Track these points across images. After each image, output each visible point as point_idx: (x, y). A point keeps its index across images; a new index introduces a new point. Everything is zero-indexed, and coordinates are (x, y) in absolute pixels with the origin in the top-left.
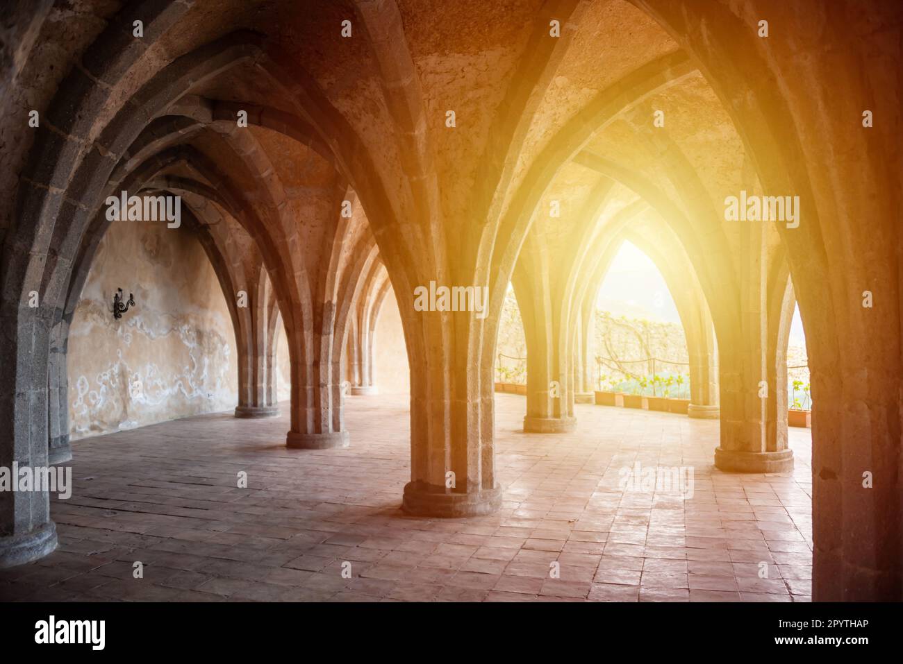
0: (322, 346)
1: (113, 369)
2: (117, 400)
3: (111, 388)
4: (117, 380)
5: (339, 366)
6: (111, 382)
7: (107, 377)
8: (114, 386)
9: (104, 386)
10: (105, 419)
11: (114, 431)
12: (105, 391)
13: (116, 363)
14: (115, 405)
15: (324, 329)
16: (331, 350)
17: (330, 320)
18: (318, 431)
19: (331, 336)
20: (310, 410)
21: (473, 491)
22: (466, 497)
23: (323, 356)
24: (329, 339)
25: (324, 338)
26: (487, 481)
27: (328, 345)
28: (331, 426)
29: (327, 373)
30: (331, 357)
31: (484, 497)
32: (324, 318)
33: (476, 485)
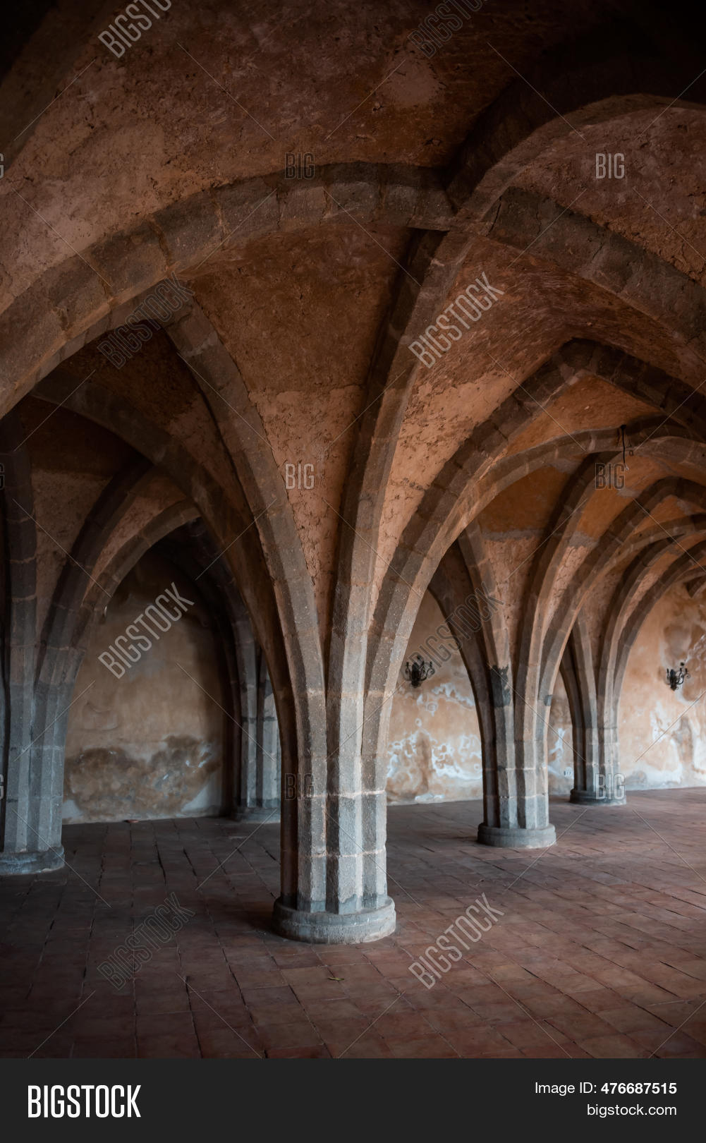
0: (497, 720)
1: (410, 739)
2: (413, 771)
3: (405, 758)
4: (414, 750)
5: (522, 745)
6: (406, 752)
7: (401, 747)
8: (409, 756)
9: (395, 756)
10: (395, 790)
11: (407, 803)
12: (396, 761)
13: (413, 732)
14: (411, 776)
15: (496, 700)
16: (510, 724)
17: (501, 688)
18: (498, 824)
19: (505, 707)
20: (490, 798)
21: (304, 909)
22: (291, 913)
23: (499, 733)
24: (503, 711)
25: (497, 711)
26: (332, 903)
27: (503, 720)
28: (513, 818)
29: (505, 753)
30: (510, 734)
31: (313, 920)
32: (494, 687)
33: (308, 902)
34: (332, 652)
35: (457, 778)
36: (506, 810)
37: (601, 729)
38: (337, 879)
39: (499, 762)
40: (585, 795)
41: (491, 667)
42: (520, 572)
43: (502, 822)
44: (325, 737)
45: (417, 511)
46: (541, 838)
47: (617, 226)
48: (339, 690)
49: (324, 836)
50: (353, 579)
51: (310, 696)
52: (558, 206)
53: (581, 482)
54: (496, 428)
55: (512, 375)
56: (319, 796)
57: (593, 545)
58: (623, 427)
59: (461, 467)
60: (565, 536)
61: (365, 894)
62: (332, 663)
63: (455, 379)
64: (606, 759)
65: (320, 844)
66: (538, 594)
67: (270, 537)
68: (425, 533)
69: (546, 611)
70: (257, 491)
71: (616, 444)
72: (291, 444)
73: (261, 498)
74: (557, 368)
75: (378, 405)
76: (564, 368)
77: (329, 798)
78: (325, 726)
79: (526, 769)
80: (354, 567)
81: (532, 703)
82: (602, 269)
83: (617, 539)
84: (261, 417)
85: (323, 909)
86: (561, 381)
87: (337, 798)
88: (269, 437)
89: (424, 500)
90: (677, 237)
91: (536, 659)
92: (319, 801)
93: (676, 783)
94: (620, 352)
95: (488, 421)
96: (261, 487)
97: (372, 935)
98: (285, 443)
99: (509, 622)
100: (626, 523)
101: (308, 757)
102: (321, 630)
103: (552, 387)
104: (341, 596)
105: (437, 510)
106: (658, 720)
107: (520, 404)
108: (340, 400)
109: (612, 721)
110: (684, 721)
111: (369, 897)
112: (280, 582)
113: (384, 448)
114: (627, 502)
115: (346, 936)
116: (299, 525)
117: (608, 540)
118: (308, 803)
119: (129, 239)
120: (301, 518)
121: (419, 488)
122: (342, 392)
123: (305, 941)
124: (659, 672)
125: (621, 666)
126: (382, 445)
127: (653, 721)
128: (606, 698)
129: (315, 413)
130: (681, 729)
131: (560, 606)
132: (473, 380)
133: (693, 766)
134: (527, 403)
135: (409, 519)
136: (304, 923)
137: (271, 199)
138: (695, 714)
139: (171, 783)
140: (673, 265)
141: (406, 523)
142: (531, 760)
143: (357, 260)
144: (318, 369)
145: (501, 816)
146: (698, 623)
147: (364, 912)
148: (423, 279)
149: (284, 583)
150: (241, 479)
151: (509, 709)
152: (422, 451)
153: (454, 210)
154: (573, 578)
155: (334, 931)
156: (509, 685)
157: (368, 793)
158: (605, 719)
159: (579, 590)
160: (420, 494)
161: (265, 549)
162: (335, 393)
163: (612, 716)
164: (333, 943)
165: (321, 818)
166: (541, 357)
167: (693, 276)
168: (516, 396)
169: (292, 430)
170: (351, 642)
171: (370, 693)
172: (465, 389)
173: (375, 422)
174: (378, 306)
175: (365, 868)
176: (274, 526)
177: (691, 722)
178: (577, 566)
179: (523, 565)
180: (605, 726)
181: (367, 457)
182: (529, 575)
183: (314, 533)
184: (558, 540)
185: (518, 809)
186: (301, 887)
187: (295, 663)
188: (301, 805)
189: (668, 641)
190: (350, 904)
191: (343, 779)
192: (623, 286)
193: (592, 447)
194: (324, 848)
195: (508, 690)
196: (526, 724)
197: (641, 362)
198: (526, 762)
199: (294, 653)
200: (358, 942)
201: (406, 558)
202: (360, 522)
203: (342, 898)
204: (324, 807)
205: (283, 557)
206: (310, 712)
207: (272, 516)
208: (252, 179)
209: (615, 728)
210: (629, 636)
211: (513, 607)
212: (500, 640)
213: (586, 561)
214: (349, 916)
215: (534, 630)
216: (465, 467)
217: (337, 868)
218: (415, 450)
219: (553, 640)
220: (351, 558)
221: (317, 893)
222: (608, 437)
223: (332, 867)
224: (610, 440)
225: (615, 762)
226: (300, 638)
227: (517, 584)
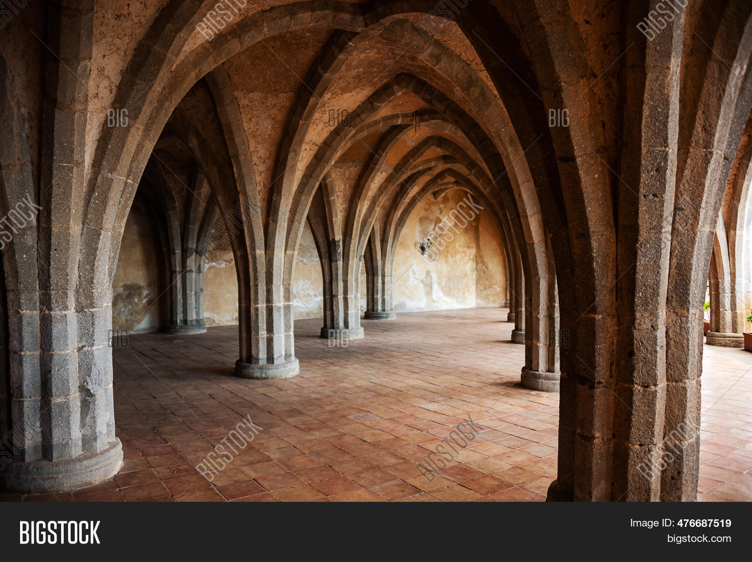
0: (333, 269)
5: (347, 283)
15: (333, 258)
16: (340, 272)
17: (336, 251)
18: (333, 327)
19: (338, 262)
20: (328, 313)
21: (255, 363)
22: (249, 366)
23: (334, 276)
24: (337, 264)
25: (333, 264)
26: (270, 359)
27: (337, 269)
28: (341, 324)
29: (338, 287)
30: (340, 277)
31: (261, 368)
32: (332, 251)
33: (257, 360)
34: (270, 231)
35: (298, 306)
36: (338, 319)
37: (383, 276)
38: (273, 347)
39: (334, 293)
40: (373, 314)
41: (331, 239)
42: (349, 185)
43: (335, 325)
44: (265, 275)
45: (314, 157)
46: (357, 334)
47: (437, 36)
48: (273, 250)
49: (265, 326)
50: (283, 193)
51: (257, 254)
52: (412, 25)
53: (389, 138)
54: (359, 115)
55: (370, 89)
56: (262, 305)
57: (390, 171)
58: (416, 112)
59: (339, 135)
60: (377, 167)
61: (286, 354)
62: (270, 236)
63: (343, 91)
64: (386, 293)
65: (264, 330)
66: (359, 199)
67: (240, 170)
68: (318, 169)
69: (363, 208)
70: (235, 144)
71: (412, 120)
72: (254, 120)
73: (236, 148)
74: (392, 87)
75: (307, 105)
76: (396, 87)
77: (267, 306)
78: (265, 269)
79: (349, 296)
80: (284, 187)
81: (353, 260)
82: (428, 56)
83: (404, 169)
84: (239, 105)
85: (266, 363)
86: (394, 93)
87: (272, 306)
88: (242, 115)
89: (318, 151)
90: (463, 45)
91: (356, 235)
92: (262, 308)
93: (422, 308)
94: (425, 83)
95: (354, 112)
96: (237, 142)
97: (291, 374)
98: (250, 119)
99: (342, 214)
100: (409, 160)
101: (256, 286)
102: (262, 219)
103: (388, 96)
104: (275, 201)
105: (325, 157)
106: (413, 272)
107: (372, 104)
108: (284, 99)
109: (390, 271)
110: (428, 273)
111: (288, 356)
112: (243, 193)
113: (305, 126)
114: (411, 148)
115: (279, 375)
116: (253, 163)
117: (398, 169)
118: (257, 309)
119: (225, 36)
120: (255, 159)
121: (317, 145)
122: (286, 95)
123: (257, 378)
124: (415, 245)
125: (396, 240)
126: (305, 124)
127: (411, 272)
128: (387, 258)
129: (269, 104)
130: (426, 277)
131: (370, 206)
132: (351, 91)
133: (432, 299)
134: (375, 104)
135: (310, 161)
136: (256, 370)
137: (288, 18)
138: (434, 269)
139: (126, 312)
140: (460, 56)
141: (308, 163)
142: (352, 292)
143: (308, 34)
144: (274, 83)
145: (335, 322)
146: (438, 215)
147: (286, 363)
148: (342, 50)
149: (245, 194)
150: (226, 138)
151: (340, 263)
152: (321, 126)
153: (366, 25)
154: (378, 190)
155: (272, 372)
156: (340, 250)
157: (286, 303)
158: (386, 270)
159: (381, 197)
160: (317, 148)
161: (236, 175)
162: (281, 95)
163: (390, 269)
164: (272, 378)
165: (263, 317)
166: (385, 81)
167: (468, 62)
168: (370, 99)
169: (255, 112)
170: (280, 226)
171: (287, 252)
172: (346, 96)
173: (303, 113)
174: (313, 56)
175: (285, 341)
176: (242, 163)
177: (432, 274)
178: (380, 183)
179: (352, 182)
180: (386, 275)
181: (297, 129)
182: (354, 188)
183: (262, 168)
184: (373, 169)
185: (344, 319)
186: (253, 352)
187: (250, 237)
188: (252, 311)
189: (421, 226)
190: (280, 359)
191: (275, 297)
192: (437, 65)
193: (399, 122)
194: (265, 332)
195: (340, 253)
196: (349, 272)
197: (435, 89)
198: (349, 292)
199: (249, 231)
200: (284, 377)
201: (308, 182)
202: (289, 164)
203: (275, 356)
204: (265, 311)
205: (246, 180)
206: (258, 262)
207: (242, 158)
208: (279, 7)
209: (391, 276)
210: (401, 223)
211: (344, 206)
212: (337, 224)
213: (385, 181)
214: (279, 365)
215: (356, 218)
216: (341, 135)
217: (273, 342)
218: (317, 125)
219: (365, 225)
220: (282, 182)
221: (262, 355)
222: (408, 117)
223: (270, 341)
224: (409, 119)
225: (391, 295)
226: (253, 223)
227: (347, 193)
